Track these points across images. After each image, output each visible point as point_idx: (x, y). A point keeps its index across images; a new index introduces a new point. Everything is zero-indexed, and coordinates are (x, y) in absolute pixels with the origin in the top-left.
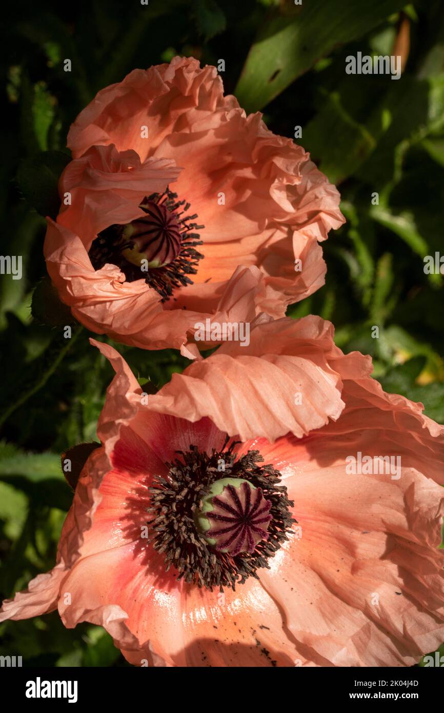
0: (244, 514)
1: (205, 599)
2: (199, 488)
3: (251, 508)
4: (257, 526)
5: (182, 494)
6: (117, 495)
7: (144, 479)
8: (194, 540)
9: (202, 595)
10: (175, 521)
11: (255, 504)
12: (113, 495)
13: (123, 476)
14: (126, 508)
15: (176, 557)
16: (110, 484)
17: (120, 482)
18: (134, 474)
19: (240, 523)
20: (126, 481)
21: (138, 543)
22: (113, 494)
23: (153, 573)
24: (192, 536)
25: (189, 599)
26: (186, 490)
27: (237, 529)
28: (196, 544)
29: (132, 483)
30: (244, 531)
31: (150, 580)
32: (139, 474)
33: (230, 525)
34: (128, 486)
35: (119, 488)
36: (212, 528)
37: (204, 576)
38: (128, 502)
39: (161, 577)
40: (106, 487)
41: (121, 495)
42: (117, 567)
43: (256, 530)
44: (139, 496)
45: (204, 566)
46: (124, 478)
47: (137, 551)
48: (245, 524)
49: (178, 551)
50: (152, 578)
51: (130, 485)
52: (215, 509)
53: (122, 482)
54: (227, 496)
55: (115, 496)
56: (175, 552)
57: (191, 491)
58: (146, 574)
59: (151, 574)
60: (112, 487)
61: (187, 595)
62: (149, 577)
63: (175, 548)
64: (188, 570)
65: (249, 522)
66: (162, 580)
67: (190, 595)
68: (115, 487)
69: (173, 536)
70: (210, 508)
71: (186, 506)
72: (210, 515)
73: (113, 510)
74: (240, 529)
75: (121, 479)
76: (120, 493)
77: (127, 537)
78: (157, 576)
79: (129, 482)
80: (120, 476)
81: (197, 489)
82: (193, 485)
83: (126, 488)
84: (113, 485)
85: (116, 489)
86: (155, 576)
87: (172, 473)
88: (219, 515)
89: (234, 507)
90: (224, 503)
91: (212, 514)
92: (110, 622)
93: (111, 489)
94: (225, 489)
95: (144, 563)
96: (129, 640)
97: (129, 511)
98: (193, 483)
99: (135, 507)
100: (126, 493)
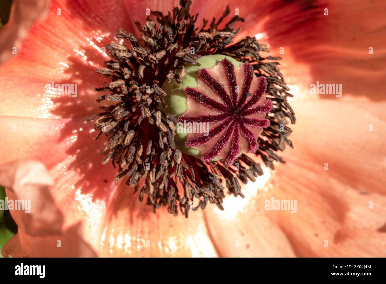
0: (237, 104)
1: (134, 228)
2: (183, 54)
3: (248, 99)
4: (249, 127)
5: (157, 56)
6: (59, 49)
7: (99, 39)
8: (160, 121)
9: (131, 221)
10: (137, 91)
11: (254, 96)
12: (53, 48)
13: (74, 25)
14: (67, 71)
15: (126, 141)
16: (54, 31)
17: (67, 32)
18: (89, 26)
19: (230, 115)
20: (76, 33)
21: (70, 122)
22: (53, 46)
23: (79, 170)
24: (159, 115)
25: (114, 222)
26: (163, 53)
27: (223, 121)
28: (161, 127)
29: (82, 38)
30: (231, 128)
31: (73, 177)
32: (95, 29)
33: (216, 113)
34: (76, 42)
35: (64, 40)
36: (188, 111)
37: (157, 178)
38: (72, 63)
39: (87, 178)
40: (48, 33)
41: (63, 51)
42: (34, 144)
43: (246, 131)
44: (88, 60)
45: (164, 162)
46: (74, 28)
47: (66, 132)
48: (235, 118)
49: (131, 135)
50: (74, 176)
51: (79, 40)
52: (199, 86)
53: (70, 33)
54: (220, 73)
55: (56, 50)
56: (126, 135)
57: (171, 56)
58: (69, 168)
59: (75, 170)
60: (55, 35)
61: (113, 216)
62: (72, 172)
63: (126, 130)
64: (136, 167)
65: (239, 118)
66: (88, 183)
67: (116, 217)
68: (58, 37)
69: (130, 110)
70: (193, 83)
71: (158, 75)
72: (191, 93)
73: (48, 69)
74: (226, 123)
75: (70, 29)
76: (63, 48)
77: (55, 112)
78: (83, 176)
79: (79, 37)
80: (70, 24)
81: (180, 54)
82: (175, 48)
83: (74, 44)
84: (58, 33)
85: (60, 41)
86: (81, 174)
87: (148, 28)
88: (204, 95)
89: (227, 89)
90: (215, 81)
91: (195, 91)
92: (26, 185)
93: (53, 39)
94: (219, 64)
95: (71, 151)
96: (49, 216)
97: (68, 76)
98: (176, 46)
99: (77, 73)
100: (71, 51)
